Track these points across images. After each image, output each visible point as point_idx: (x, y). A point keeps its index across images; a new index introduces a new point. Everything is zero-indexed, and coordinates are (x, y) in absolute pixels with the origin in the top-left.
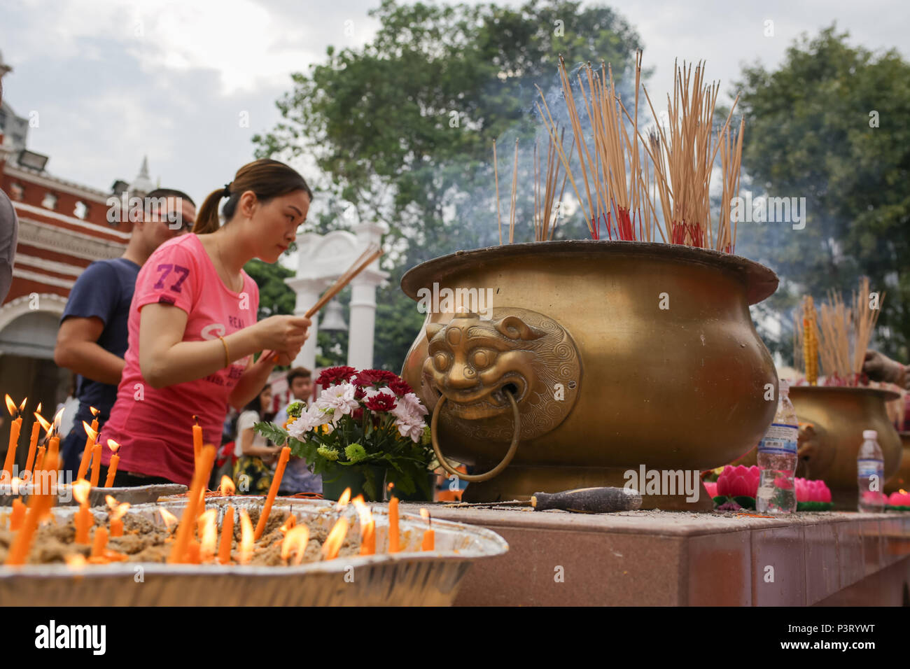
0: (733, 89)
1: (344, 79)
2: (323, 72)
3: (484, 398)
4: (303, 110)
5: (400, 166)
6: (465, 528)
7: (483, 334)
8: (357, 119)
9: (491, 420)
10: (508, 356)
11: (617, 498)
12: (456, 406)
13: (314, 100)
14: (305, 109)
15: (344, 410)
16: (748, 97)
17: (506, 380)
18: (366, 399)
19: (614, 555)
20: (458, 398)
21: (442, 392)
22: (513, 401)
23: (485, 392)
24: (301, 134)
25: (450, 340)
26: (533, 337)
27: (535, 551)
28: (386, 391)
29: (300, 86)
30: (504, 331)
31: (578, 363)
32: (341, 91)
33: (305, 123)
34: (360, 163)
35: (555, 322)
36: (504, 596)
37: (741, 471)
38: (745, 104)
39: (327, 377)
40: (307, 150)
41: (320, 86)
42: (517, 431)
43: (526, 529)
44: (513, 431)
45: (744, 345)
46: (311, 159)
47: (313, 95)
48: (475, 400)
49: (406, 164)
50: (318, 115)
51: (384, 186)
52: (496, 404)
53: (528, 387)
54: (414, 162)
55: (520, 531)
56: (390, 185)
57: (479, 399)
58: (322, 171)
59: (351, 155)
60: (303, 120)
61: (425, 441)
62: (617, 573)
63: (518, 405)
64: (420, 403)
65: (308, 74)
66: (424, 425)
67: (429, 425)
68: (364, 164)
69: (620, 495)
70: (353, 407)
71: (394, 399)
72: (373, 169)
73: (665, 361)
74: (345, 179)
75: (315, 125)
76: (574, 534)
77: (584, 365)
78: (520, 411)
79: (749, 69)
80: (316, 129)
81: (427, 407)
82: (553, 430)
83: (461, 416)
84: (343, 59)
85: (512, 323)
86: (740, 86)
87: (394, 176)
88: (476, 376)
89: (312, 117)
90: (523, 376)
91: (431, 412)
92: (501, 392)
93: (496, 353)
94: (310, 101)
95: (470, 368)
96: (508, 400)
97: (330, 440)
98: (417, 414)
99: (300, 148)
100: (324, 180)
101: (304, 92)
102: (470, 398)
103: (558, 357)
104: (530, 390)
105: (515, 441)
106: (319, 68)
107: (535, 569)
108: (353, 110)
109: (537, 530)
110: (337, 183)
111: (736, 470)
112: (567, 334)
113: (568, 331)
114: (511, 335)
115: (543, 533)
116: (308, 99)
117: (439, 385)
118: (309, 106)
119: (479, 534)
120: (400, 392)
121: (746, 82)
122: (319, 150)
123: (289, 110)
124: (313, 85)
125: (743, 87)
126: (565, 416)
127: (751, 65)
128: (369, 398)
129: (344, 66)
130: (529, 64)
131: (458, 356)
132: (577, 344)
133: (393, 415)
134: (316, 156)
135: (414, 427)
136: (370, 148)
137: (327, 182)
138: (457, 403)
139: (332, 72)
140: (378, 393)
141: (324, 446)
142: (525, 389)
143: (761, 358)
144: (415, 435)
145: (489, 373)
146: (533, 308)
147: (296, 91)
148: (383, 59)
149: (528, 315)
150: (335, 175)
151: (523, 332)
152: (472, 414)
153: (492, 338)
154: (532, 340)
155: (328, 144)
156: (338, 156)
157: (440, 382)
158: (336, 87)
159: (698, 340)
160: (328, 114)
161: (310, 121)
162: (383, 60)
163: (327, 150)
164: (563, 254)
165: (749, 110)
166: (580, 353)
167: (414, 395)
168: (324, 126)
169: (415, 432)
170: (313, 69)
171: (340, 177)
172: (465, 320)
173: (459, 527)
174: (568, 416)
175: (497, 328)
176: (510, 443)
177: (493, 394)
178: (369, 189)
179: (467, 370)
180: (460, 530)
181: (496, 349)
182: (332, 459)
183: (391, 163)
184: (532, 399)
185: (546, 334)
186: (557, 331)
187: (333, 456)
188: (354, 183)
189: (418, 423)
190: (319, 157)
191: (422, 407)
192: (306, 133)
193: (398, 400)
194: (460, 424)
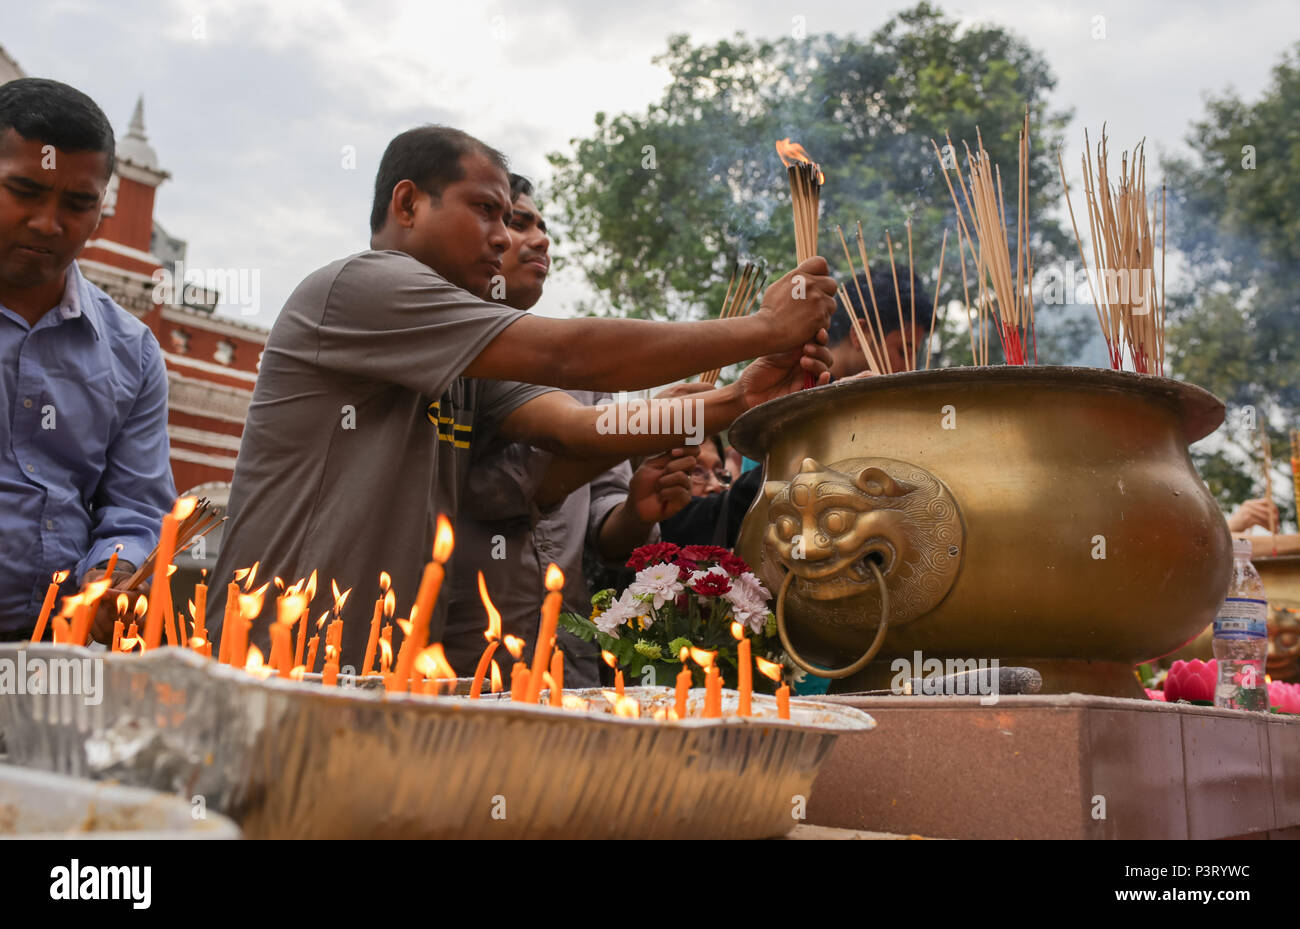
0: (1194, 133)
1: (621, 158)
2: (590, 149)
3: (842, 572)
4: (565, 204)
5: (707, 277)
6: (824, 707)
7: (835, 491)
8: (642, 214)
9: (852, 600)
10: (869, 519)
11: (1010, 678)
12: (807, 584)
13: (580, 189)
14: (569, 203)
15: (664, 595)
16: (1218, 144)
17: (869, 548)
18: (692, 582)
19: (1002, 734)
20: (809, 573)
21: (788, 566)
22: (878, 574)
23: (842, 563)
24: (564, 238)
25: (794, 500)
26: (900, 493)
27: (909, 736)
28: (718, 570)
29: (558, 170)
30: (862, 486)
31: (958, 523)
32: (619, 174)
33: (569, 222)
34: (649, 275)
35: (930, 474)
36: (874, 791)
37: (1195, 668)
38: (1212, 154)
39: (640, 556)
40: (574, 261)
41: (588, 168)
42: (885, 612)
43: (897, 710)
44: (880, 614)
45: (1177, 493)
46: (580, 273)
47: (579, 182)
48: (830, 575)
49: (716, 272)
50: (587, 209)
51: (685, 306)
52: (857, 578)
53: (897, 555)
54: (726, 269)
55: (890, 713)
56: (694, 304)
57: (835, 573)
58: (595, 290)
59: (636, 264)
60: (566, 218)
61: (770, 632)
62: (1006, 755)
63: (885, 579)
64: (761, 585)
65: (571, 153)
66: (767, 612)
67: (774, 612)
68: (656, 276)
69: (1013, 676)
70: (676, 591)
71: (727, 580)
72: (668, 283)
73: (1072, 516)
74: (630, 299)
75: (584, 225)
76: (955, 712)
77: (967, 526)
78: (888, 587)
79: (1217, 102)
80: (584, 230)
81: (770, 590)
82: (932, 610)
83: (813, 596)
84: (619, 128)
85: (872, 476)
86: (1204, 128)
87: (699, 291)
88: (830, 544)
89: (578, 213)
90: (889, 540)
91: (775, 596)
92: (862, 564)
93: (854, 514)
94: (575, 191)
95: (822, 534)
96: (872, 573)
97: (650, 635)
98: (758, 598)
99: (563, 259)
100: (599, 303)
101: (565, 179)
102: (824, 572)
103: (934, 517)
104: (899, 559)
105: (883, 624)
106: (586, 143)
107: (910, 757)
108: (637, 201)
109: (910, 710)
110: (617, 306)
111: (1188, 666)
112: (944, 486)
113: (945, 484)
114: (872, 490)
115: (917, 713)
116: (571, 188)
117: (784, 558)
118: (573, 197)
119: (842, 713)
120: (735, 571)
121: (1213, 122)
122: (590, 260)
123: (546, 204)
124: (577, 168)
125: (1209, 130)
126: (946, 591)
127: (1219, 96)
128: (696, 580)
129: (620, 139)
130: (888, 117)
131: (807, 521)
132: (957, 499)
133: (727, 601)
134: (586, 269)
135: (755, 614)
136: (663, 254)
137: (604, 303)
138: (808, 580)
139: (604, 147)
140: (708, 573)
141: (643, 641)
142: (894, 558)
143: (1205, 509)
144: (756, 624)
145: (847, 540)
146: (900, 457)
147: (555, 178)
148: (676, 124)
149: (893, 466)
150: (615, 295)
151: (887, 486)
152: (829, 593)
153: (848, 496)
154: (899, 496)
155: (602, 251)
156: (618, 267)
157: (785, 555)
158: (610, 169)
159: (1115, 488)
160: (601, 208)
161: (576, 219)
162: (676, 126)
163: (601, 260)
164: (934, 387)
165: (1220, 163)
166: (962, 511)
167: (752, 575)
168: (596, 225)
169: (756, 620)
170: (577, 146)
171: (622, 297)
172: (814, 475)
173: (817, 706)
174: (950, 592)
175: (854, 484)
176: (876, 631)
177: (853, 566)
178: (664, 312)
179: (818, 537)
180: (819, 709)
181: (854, 509)
182: (654, 657)
183: (693, 274)
184: (903, 570)
185: (916, 488)
186: (931, 484)
187: (655, 653)
188: (642, 304)
189: (760, 609)
190: (590, 269)
191: (764, 590)
192: (572, 236)
193: (733, 581)
194: (813, 608)
